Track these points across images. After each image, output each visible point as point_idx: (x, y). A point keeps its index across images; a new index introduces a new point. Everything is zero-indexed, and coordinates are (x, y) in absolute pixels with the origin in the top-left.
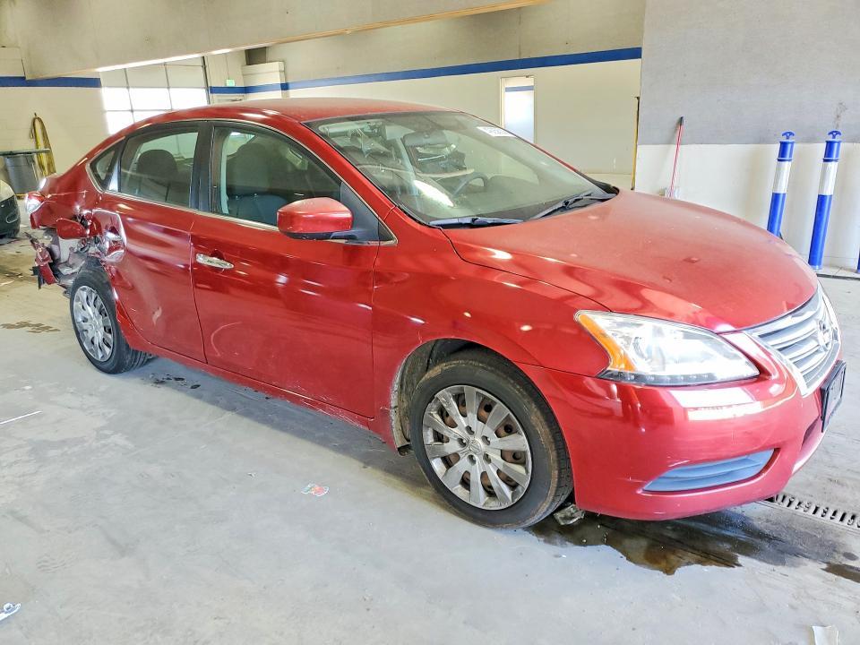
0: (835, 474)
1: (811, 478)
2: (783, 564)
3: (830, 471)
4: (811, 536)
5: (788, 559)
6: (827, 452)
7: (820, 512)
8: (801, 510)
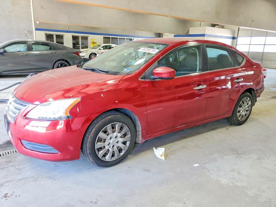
0: (11, 164)
1: (16, 159)
2: (7, 141)
3: (13, 164)
4: (5, 148)
5: (6, 142)
6: (18, 169)
7: (7, 153)
8: (12, 151)
